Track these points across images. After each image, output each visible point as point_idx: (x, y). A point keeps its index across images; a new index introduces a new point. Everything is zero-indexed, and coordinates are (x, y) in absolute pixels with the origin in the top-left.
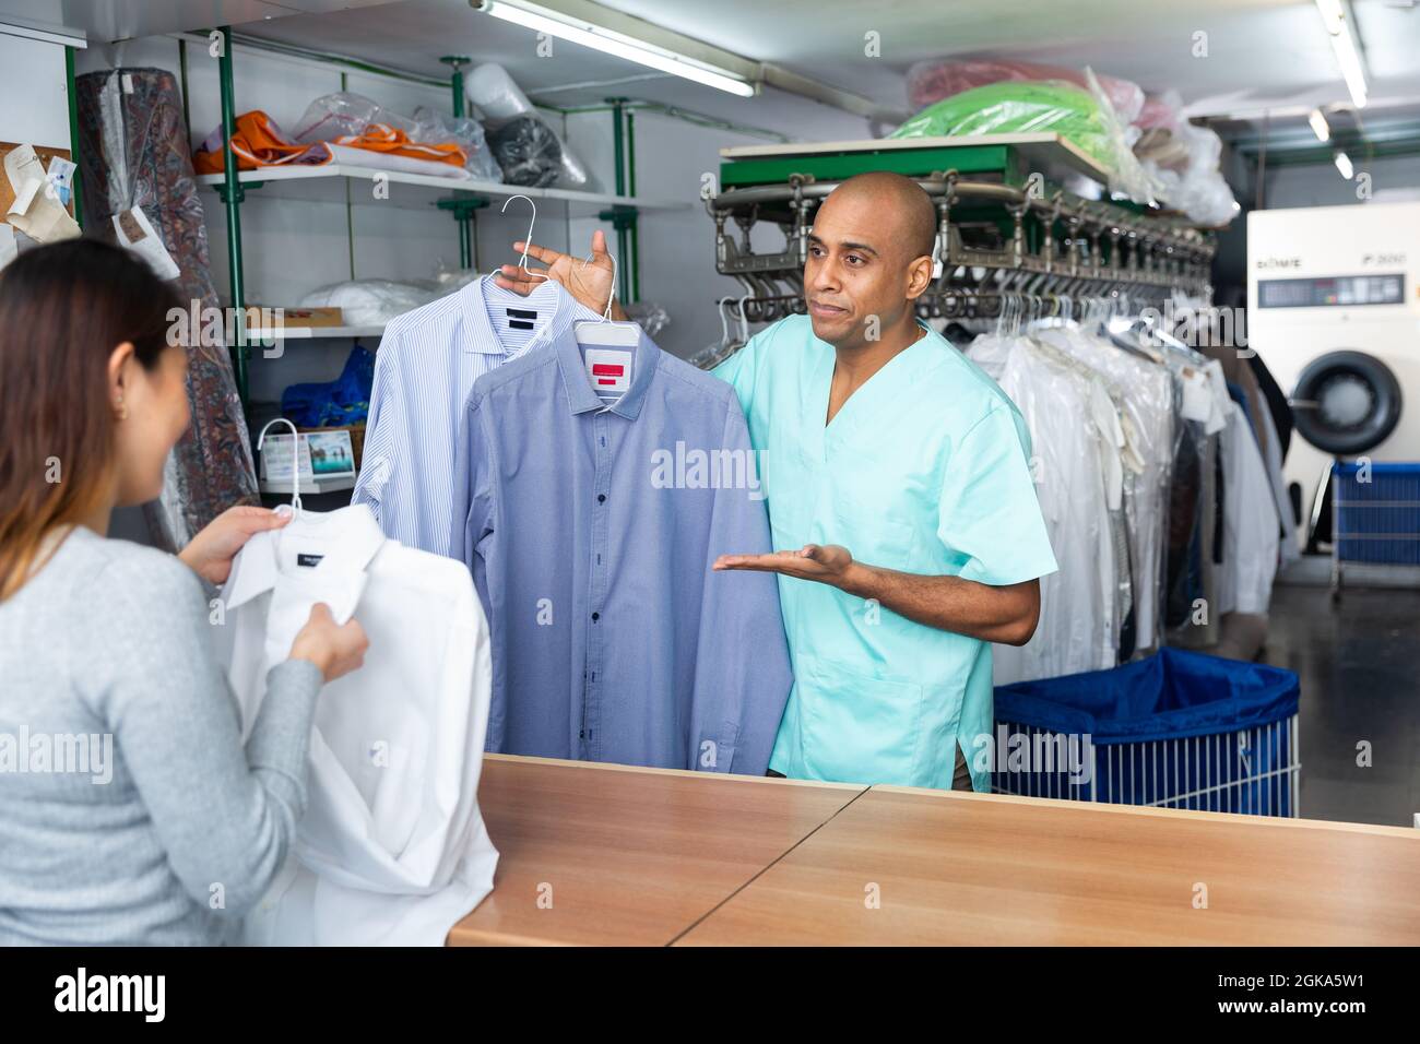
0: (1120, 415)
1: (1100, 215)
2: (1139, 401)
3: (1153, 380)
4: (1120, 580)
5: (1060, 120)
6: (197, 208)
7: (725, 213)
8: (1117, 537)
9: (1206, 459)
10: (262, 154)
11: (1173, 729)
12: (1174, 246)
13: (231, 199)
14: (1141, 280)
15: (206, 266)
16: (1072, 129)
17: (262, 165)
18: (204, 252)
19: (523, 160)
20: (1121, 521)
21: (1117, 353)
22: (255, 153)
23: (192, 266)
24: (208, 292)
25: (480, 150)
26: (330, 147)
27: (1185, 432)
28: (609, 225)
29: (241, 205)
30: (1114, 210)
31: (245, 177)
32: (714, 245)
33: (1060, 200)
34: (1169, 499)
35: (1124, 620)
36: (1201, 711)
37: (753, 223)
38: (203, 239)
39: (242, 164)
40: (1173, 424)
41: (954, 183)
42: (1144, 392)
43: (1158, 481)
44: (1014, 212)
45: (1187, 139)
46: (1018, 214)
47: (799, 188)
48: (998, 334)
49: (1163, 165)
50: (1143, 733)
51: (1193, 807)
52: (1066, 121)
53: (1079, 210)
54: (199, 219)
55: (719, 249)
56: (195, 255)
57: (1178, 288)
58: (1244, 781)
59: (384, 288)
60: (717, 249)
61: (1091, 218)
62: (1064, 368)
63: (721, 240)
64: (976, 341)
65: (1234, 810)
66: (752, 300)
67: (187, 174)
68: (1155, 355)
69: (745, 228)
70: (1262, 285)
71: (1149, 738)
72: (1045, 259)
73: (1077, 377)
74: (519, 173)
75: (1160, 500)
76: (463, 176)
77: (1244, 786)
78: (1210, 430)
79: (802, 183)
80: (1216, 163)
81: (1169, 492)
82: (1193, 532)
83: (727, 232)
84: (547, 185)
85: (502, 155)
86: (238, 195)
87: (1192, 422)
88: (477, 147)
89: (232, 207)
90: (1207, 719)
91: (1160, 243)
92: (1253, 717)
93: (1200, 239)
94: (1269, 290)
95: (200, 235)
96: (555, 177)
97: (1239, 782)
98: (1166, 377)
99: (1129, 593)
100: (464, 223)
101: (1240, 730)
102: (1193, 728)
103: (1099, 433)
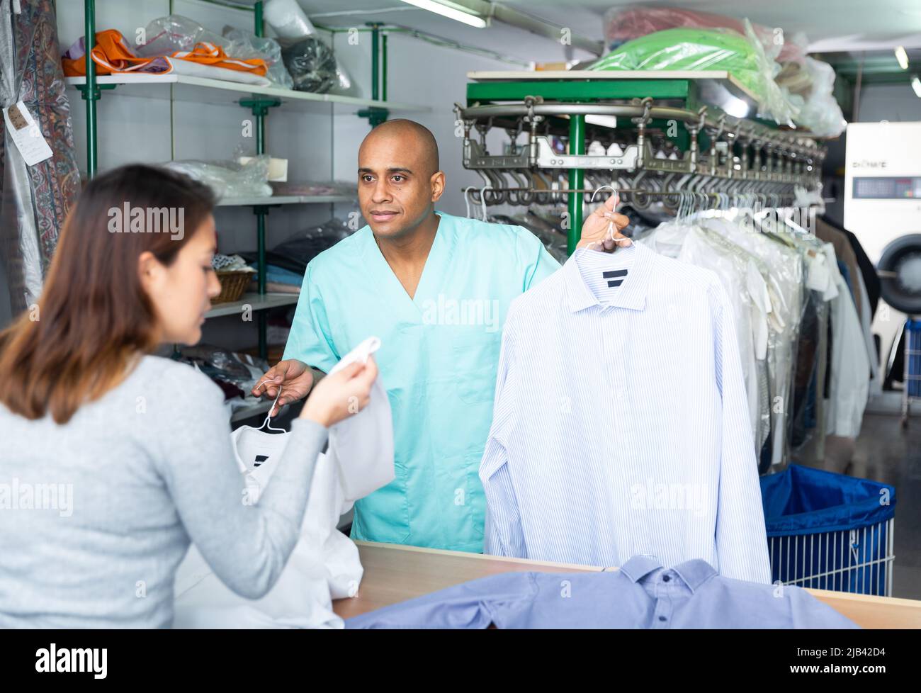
0: (767, 286)
1: (749, 131)
2: (781, 278)
3: (790, 261)
4: (761, 412)
5: (725, 59)
6: (66, 104)
7: (472, 122)
8: (761, 379)
9: (822, 319)
10: (116, 63)
11: (803, 527)
12: (797, 152)
13: (91, 97)
14: (774, 179)
15: (72, 149)
16: (734, 66)
17: (116, 72)
18: (70, 138)
19: (308, 71)
20: (765, 367)
21: (763, 239)
22: (111, 63)
23: (61, 149)
24: (73, 169)
25: (277, 63)
26: (169, 59)
27: (810, 299)
28: (365, 121)
29: (98, 101)
30: (758, 125)
31: (101, 80)
32: (462, 146)
33: (724, 121)
34: (797, 350)
35: (763, 442)
36: (822, 515)
37: (489, 129)
38: (70, 128)
39: (99, 70)
40: (802, 293)
41: (650, 108)
42: (785, 271)
43: (790, 337)
44: (692, 130)
45: (812, 71)
46: (694, 132)
47: (532, 107)
48: (676, 223)
49: (793, 91)
50: (781, 530)
51: (815, 586)
52: (729, 59)
53: (735, 128)
54: (68, 112)
55: (466, 149)
56: (64, 140)
57: (799, 185)
58: (853, 567)
59: (200, 168)
60: (464, 149)
61: (743, 133)
62: (726, 251)
63: (467, 143)
64: (659, 227)
65: (845, 590)
66: (489, 190)
67: (60, 78)
68: (787, 239)
69: (483, 133)
70: (856, 181)
71: (785, 533)
72: (711, 165)
73: (736, 258)
74: (305, 82)
75: (791, 351)
76: (264, 84)
77: (853, 571)
78: (826, 298)
79: (534, 103)
80: (830, 89)
81: (797, 346)
82: (812, 373)
83: (472, 137)
84: (324, 92)
85: (292, 67)
86: (96, 94)
87: (814, 292)
88: (275, 61)
89: (91, 102)
90: (829, 520)
91: (788, 150)
92: (861, 520)
93: (815, 146)
94: (861, 184)
95: (68, 125)
96: (331, 85)
97: (849, 568)
98: (799, 259)
99: (768, 423)
100: (260, 118)
101: (852, 529)
102: (817, 527)
103: (752, 301)
